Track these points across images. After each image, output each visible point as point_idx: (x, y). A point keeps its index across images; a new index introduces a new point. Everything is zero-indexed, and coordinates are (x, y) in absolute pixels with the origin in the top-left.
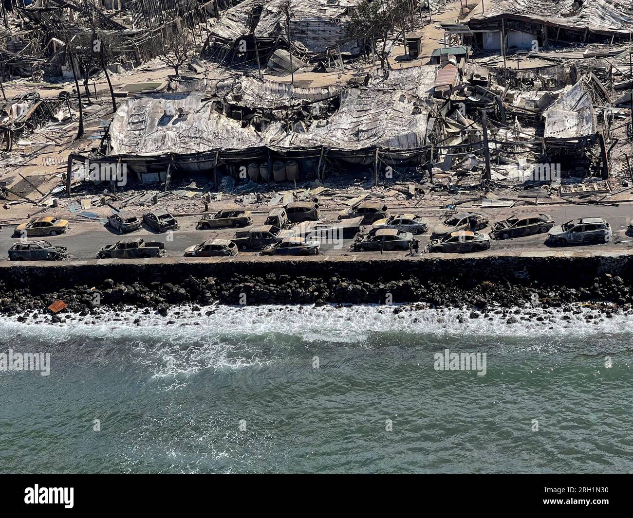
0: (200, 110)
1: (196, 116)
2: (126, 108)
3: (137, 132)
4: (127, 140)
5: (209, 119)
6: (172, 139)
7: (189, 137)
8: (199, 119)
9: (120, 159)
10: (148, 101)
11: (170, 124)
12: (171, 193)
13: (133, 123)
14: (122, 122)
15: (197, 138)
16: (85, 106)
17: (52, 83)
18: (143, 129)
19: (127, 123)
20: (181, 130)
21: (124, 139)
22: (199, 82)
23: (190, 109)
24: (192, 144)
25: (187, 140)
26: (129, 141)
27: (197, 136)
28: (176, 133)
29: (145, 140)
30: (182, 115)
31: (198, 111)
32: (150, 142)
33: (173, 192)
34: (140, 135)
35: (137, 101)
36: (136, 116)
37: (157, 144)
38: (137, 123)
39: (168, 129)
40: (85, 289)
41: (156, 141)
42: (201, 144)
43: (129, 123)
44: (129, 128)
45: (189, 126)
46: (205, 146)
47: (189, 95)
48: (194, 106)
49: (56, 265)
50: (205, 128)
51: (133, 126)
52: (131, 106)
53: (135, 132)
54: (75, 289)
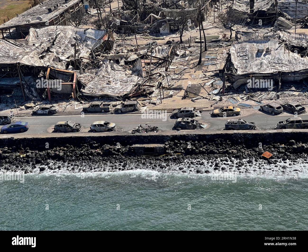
0: (278, 49)
1: (276, 52)
2: (234, 48)
3: (244, 61)
4: (239, 65)
5: (285, 53)
6: (266, 64)
7: (274, 63)
8: (279, 53)
9: (251, 75)
10: (246, 45)
11: (262, 56)
12: (283, 93)
13: (241, 56)
14: (235, 55)
15: (280, 63)
16: (187, 48)
17: (156, 36)
18: (247, 59)
19: (237, 56)
20: (270, 60)
21: (238, 64)
22: (254, 34)
23: (272, 48)
24: (277, 66)
25: (274, 64)
26: (241, 66)
27: (279, 62)
28: (267, 61)
29: (250, 65)
30: (268, 52)
31: (277, 49)
32: (254, 66)
33: (284, 92)
34: (246, 62)
35: (239, 45)
36: (241, 53)
37: (258, 67)
38: (243, 56)
39: (262, 59)
40: (279, 145)
41: (257, 65)
42: (283, 67)
43: (238, 56)
44: (239, 59)
45: (274, 57)
46: (286, 68)
47: (269, 41)
48: (274, 47)
49: (260, 133)
50: (283, 58)
51: (241, 58)
52: (237, 47)
53: (243, 61)
54: (272, 145)
